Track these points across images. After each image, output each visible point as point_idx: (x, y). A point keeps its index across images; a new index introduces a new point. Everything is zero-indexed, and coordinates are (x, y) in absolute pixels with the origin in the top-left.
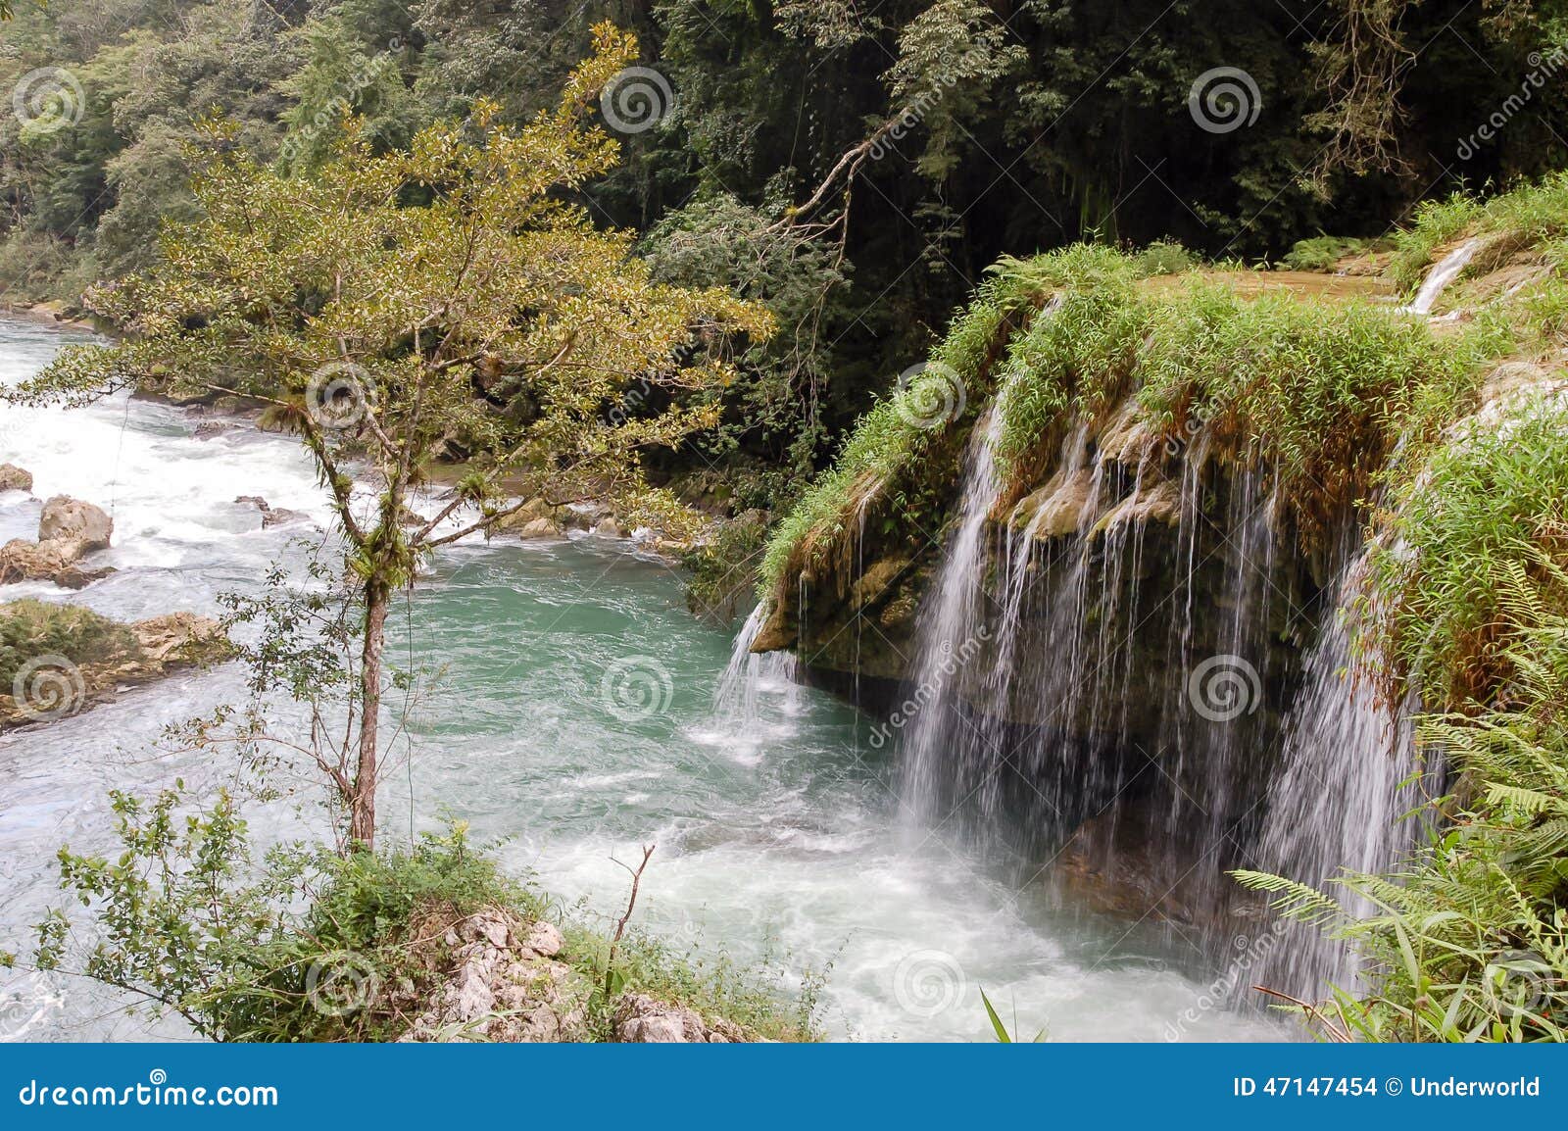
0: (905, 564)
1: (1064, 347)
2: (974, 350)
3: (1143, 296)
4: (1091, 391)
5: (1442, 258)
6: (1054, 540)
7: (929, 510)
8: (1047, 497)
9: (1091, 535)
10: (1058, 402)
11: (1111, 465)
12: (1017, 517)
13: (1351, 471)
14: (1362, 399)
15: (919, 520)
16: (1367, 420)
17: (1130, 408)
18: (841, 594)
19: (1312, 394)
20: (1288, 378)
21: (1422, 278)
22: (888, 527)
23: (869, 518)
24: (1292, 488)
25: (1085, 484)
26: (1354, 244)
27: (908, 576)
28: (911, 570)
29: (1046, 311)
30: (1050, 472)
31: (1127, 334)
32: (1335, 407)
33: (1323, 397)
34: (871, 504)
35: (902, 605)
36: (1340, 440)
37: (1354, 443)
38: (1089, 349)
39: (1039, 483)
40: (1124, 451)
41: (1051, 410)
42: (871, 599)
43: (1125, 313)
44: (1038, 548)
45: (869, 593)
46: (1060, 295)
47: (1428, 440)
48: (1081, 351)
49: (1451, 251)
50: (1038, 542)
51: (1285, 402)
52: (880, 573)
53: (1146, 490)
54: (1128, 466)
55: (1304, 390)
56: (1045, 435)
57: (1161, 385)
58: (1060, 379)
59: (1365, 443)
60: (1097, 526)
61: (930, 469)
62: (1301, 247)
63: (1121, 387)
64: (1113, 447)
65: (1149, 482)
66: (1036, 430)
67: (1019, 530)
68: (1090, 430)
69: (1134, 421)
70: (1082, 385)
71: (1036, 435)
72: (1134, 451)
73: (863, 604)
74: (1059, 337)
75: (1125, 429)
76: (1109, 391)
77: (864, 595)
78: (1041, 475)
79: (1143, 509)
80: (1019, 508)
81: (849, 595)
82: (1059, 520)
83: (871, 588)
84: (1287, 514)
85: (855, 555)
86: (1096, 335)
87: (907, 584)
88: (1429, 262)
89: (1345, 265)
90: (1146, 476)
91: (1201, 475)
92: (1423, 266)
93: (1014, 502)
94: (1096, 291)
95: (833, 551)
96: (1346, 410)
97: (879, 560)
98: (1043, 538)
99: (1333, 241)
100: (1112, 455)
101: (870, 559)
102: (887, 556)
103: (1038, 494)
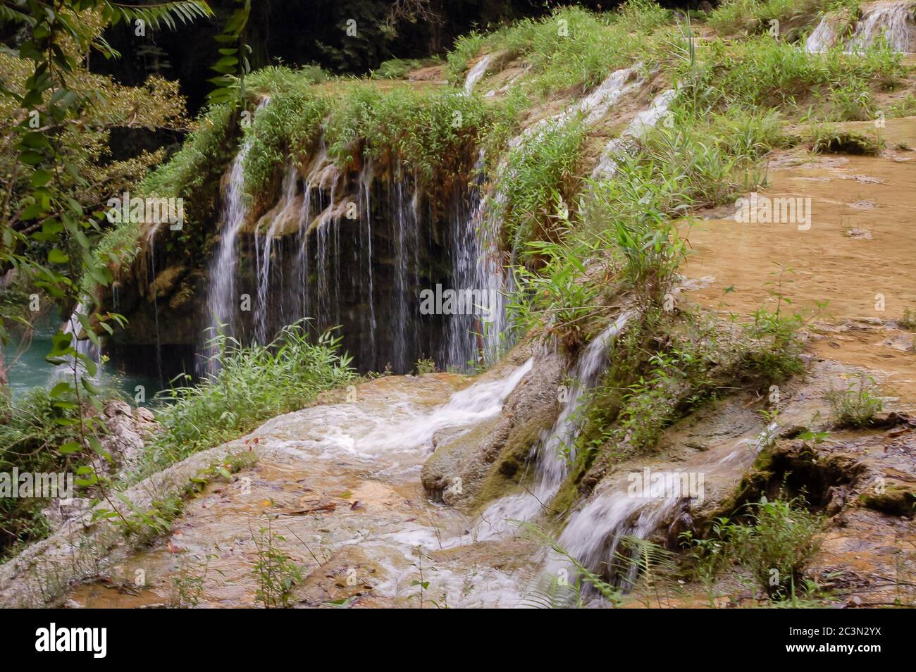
0: (182, 269)
1: (277, 126)
2: (216, 134)
3: (319, 95)
4: (298, 150)
5: (473, 66)
6: (285, 238)
7: (195, 234)
8: (277, 214)
9: (307, 232)
10: (278, 158)
11: (315, 191)
12: (260, 228)
13: (457, 173)
14: (459, 136)
15: (189, 241)
16: (462, 148)
17: (323, 158)
18: (142, 293)
19: (433, 136)
20: (419, 129)
21: (465, 77)
22: (169, 247)
23: (156, 242)
24: (427, 187)
25: (299, 204)
26: (415, 63)
27: (185, 276)
28: (186, 273)
29: (261, 107)
30: (276, 201)
31: (314, 116)
32: (446, 142)
33: (439, 138)
34: (157, 234)
35: (184, 294)
36: (450, 158)
37: (457, 159)
38: (293, 125)
39: (271, 207)
40: (322, 183)
41: (274, 164)
42: (162, 293)
43: (311, 104)
44: (276, 243)
45: (160, 290)
46: (267, 98)
47: (501, 148)
48: (289, 127)
49: (477, 63)
50: (276, 240)
51: (420, 142)
52: (166, 277)
53: (337, 203)
54: (326, 191)
55: (428, 135)
56: (271, 177)
57: (343, 142)
58: (277, 145)
59: (463, 159)
60: (311, 226)
61: (194, 208)
62: (385, 66)
63: (314, 146)
64: (315, 181)
65: (338, 198)
66: (266, 176)
67: (263, 235)
68: (299, 173)
69: (325, 165)
70: (292, 147)
71: (267, 179)
72: (328, 181)
73: (157, 297)
74: (272, 120)
75: (321, 170)
76: (309, 148)
77: (158, 292)
78: (271, 202)
79: (338, 213)
80: (261, 222)
81: (147, 293)
82: (287, 226)
83: (162, 287)
84: (424, 202)
85: (150, 268)
86: (296, 118)
87: (185, 281)
88: (467, 69)
89: (412, 74)
90: (336, 195)
91: (370, 189)
92: (465, 71)
93: (257, 219)
94: (291, 93)
95: (135, 266)
96: (451, 143)
97: (164, 268)
98: (279, 238)
99: (401, 62)
100: (315, 185)
101: (160, 268)
102: (169, 266)
103: (272, 213)
